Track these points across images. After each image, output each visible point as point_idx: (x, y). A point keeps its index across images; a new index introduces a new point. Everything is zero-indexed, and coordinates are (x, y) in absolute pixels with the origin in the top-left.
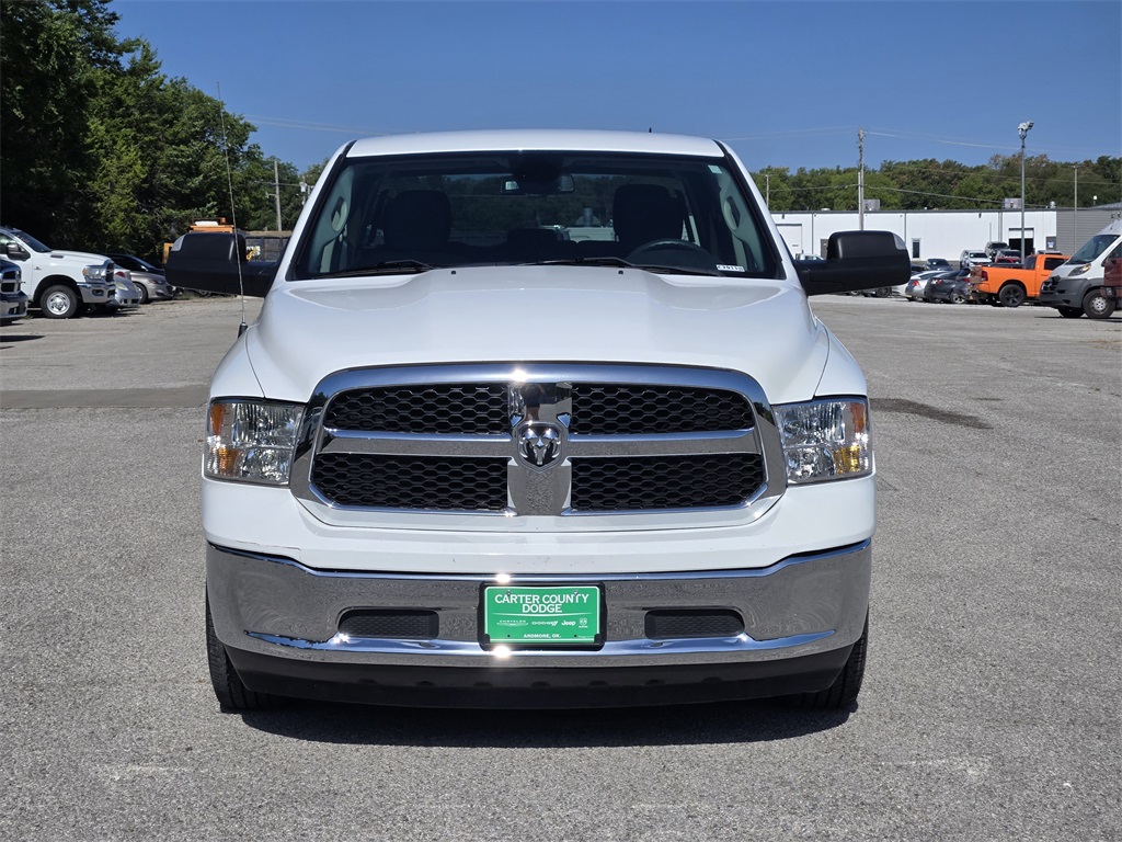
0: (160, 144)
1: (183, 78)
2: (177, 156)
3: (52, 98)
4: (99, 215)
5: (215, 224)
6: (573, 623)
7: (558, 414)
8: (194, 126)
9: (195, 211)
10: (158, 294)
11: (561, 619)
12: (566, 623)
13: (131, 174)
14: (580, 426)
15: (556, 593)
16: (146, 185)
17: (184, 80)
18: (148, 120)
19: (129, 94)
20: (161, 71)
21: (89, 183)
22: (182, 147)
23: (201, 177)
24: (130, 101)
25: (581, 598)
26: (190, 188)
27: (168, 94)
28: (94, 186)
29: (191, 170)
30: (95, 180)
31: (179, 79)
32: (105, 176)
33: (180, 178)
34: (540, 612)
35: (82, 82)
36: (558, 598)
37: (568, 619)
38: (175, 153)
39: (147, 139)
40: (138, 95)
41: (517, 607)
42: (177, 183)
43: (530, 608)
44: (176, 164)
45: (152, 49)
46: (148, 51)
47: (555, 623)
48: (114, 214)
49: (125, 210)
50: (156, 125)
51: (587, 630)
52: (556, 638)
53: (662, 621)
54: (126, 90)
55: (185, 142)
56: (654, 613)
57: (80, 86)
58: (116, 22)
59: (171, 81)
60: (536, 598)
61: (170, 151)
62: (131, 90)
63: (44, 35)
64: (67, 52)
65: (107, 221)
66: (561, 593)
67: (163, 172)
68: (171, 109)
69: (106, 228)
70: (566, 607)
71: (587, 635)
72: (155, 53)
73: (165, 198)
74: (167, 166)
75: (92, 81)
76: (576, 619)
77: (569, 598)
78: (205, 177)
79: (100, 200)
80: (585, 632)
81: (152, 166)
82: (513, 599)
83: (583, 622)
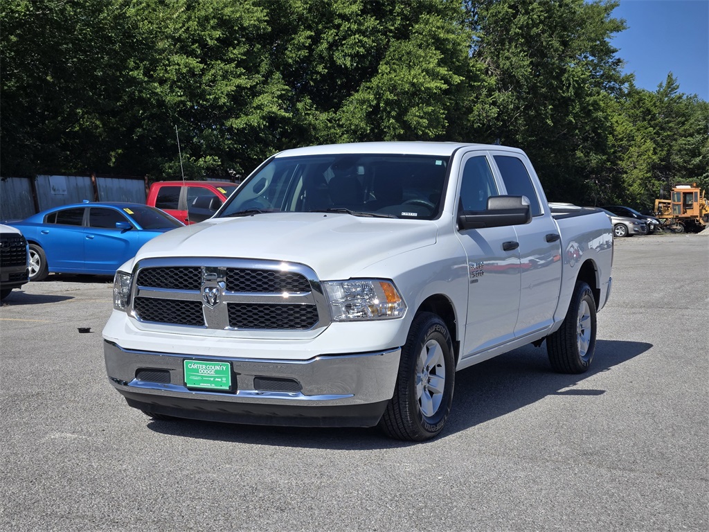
0: (676, 136)
1: (695, 95)
2: (685, 144)
3: (571, 112)
4: (624, 182)
5: (689, 187)
6: (220, 380)
8: (699, 125)
9: (695, 178)
10: (635, 231)
11: (215, 377)
12: (217, 379)
13: (646, 156)
15: (212, 365)
16: (663, 163)
17: (696, 96)
18: (669, 122)
19: (656, 106)
20: (679, 92)
21: (620, 162)
22: (689, 139)
23: (701, 158)
24: (655, 111)
25: (222, 368)
26: (693, 164)
27: (682, 106)
28: (622, 164)
29: (694, 153)
30: (623, 161)
31: (692, 96)
32: (629, 157)
33: (687, 158)
35: (590, 102)
36: (213, 367)
37: (218, 377)
38: (684, 142)
39: (665, 134)
40: (662, 107)
41: (197, 371)
42: (685, 162)
43: (205, 372)
44: (685, 149)
45: (674, 78)
46: (671, 78)
47: (212, 379)
48: (634, 181)
49: (641, 179)
50: (673, 125)
51: (226, 384)
52: (213, 386)
53: (262, 382)
54: (655, 103)
55: (691, 135)
56: (258, 378)
57: (588, 105)
58: (620, 64)
59: (687, 97)
60: (204, 366)
61: (682, 141)
62: (658, 104)
63: (566, 75)
64: (579, 84)
65: (629, 186)
66: (215, 365)
67: (677, 154)
68: (684, 115)
69: (628, 190)
70: (216, 372)
71: (226, 386)
72: (676, 79)
73: (679, 171)
74: (680, 151)
75: (596, 101)
76: (221, 378)
77: (218, 368)
78: (704, 157)
79: (626, 173)
80: (225, 384)
81: (668, 150)
82: (196, 366)
83: (224, 379)
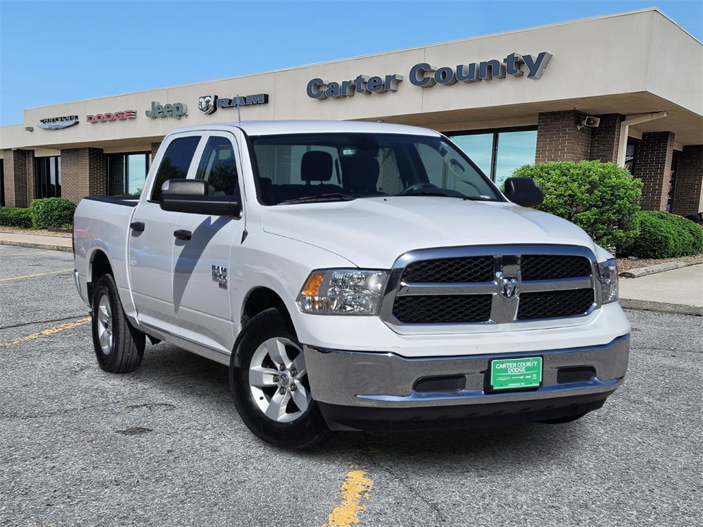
6: (530, 377)
7: (516, 269)
11: (525, 375)
12: (527, 377)
14: (526, 277)
15: (523, 361)
25: (534, 364)
34: (516, 372)
36: (524, 364)
37: (528, 375)
41: (506, 370)
43: (512, 370)
47: (522, 377)
52: (523, 385)
56: (562, 370)
60: (515, 365)
66: (526, 361)
70: (527, 369)
71: (536, 383)
76: (531, 374)
77: (529, 364)
80: (535, 381)
82: (504, 366)
83: (535, 375)
